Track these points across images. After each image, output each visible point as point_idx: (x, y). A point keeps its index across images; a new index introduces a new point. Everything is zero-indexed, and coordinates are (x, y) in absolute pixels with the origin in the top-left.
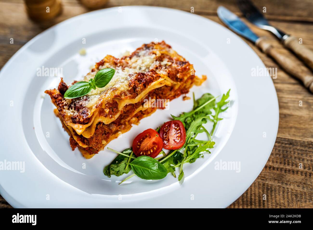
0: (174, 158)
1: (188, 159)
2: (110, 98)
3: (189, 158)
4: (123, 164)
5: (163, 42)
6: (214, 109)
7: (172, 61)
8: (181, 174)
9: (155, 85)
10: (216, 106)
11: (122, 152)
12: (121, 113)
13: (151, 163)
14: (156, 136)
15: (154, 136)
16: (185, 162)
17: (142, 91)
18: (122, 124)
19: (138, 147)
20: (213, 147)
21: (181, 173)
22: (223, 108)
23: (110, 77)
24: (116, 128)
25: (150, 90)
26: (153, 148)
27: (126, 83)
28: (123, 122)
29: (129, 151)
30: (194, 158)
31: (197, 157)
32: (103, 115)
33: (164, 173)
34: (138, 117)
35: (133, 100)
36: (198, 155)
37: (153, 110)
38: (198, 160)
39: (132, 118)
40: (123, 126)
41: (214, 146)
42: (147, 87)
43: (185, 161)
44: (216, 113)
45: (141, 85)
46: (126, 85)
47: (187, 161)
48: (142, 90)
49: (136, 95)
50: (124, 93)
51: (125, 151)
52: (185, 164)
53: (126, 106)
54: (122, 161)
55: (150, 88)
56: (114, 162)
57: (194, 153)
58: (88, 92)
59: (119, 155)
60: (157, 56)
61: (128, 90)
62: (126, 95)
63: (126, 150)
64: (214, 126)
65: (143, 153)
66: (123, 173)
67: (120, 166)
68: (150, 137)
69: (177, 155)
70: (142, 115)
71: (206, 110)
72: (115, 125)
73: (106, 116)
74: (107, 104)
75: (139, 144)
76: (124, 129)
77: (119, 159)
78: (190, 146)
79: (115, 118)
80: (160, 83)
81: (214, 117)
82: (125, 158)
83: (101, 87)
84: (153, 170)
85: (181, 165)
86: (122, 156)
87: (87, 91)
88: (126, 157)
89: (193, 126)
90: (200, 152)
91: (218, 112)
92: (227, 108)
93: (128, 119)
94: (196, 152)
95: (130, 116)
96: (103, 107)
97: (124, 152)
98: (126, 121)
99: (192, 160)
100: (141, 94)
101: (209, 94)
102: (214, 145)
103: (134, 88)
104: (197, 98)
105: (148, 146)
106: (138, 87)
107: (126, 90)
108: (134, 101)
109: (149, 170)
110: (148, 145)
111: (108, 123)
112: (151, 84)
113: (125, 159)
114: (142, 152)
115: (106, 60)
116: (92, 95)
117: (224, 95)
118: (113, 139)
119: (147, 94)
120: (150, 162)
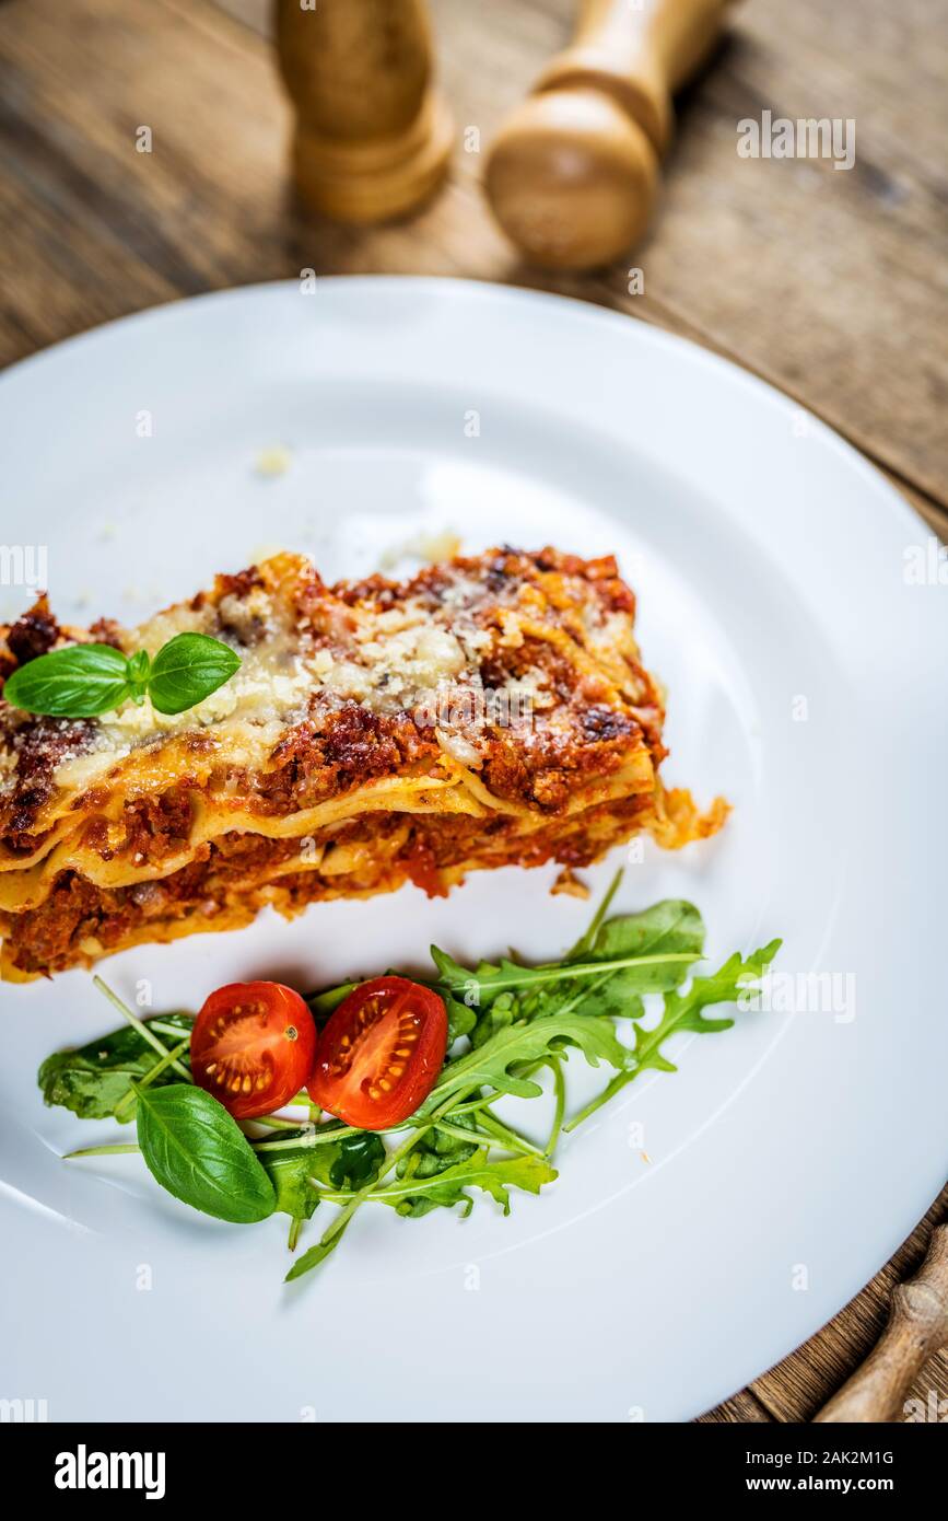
0: (345, 1152)
1: (398, 1193)
2: (155, 784)
3: (405, 1188)
4: (120, 1077)
5: (609, 561)
6: (670, 997)
7: (564, 689)
8: (323, 1245)
9: (392, 793)
10: (685, 990)
11: (147, 1021)
12: (196, 857)
13: (213, 1143)
14: (286, 1036)
15: (280, 1030)
16: (381, 1198)
17: (324, 801)
18: (205, 897)
19: (213, 1034)
20: (538, 1193)
21: (325, 1241)
22: (710, 1013)
23: (208, 683)
24: (166, 907)
25: (365, 807)
26: (253, 1074)
27: (271, 734)
28: (217, 889)
29: (176, 1031)
30: (427, 1199)
31: (442, 1200)
32: (95, 846)
33: (259, 1207)
34: (294, 892)
35: (271, 821)
36: (454, 1195)
37: (383, 881)
38: (438, 1216)
39: (259, 887)
40: (212, 905)
41: (543, 1187)
42: (355, 790)
43: (382, 1195)
44: (662, 1024)
45: (326, 770)
46: (262, 744)
47: (388, 1197)
48: (321, 797)
49: (292, 806)
50: (242, 776)
51: (163, 1022)
52: (374, 1205)
53: (231, 836)
54: (124, 1062)
55: (366, 800)
56: (90, 1051)
57: (440, 1172)
58: (102, 707)
59: (130, 1028)
60: (503, 641)
61: (259, 772)
62: (243, 789)
63: (166, 1018)
64: (614, 1085)
65: (216, 1069)
66: (108, 1114)
67: (106, 1083)
68: (264, 1025)
69: (362, 1150)
70: (321, 887)
71: (621, 991)
72: (164, 895)
73: (107, 855)
74: (133, 803)
75: (221, 1022)
76: (212, 916)
77: (115, 1049)
78: (442, 1133)
79: (161, 869)
80: (419, 796)
81: (641, 1035)
82: (147, 1055)
83: (161, 711)
84: (207, 1173)
85: (351, 1199)
86: (140, 1042)
87: (105, 700)
88: (151, 1050)
89: (499, 1048)
90: (469, 1181)
91: (673, 1021)
92: (729, 1023)
93: (244, 884)
94: (451, 1176)
95: (253, 876)
96: (111, 811)
97: (156, 1026)
98: (230, 890)
99: (413, 1206)
100: (316, 808)
101: (689, 911)
102: (546, 1182)
103: (293, 773)
104: (617, 906)
105: (242, 1054)
106: (309, 774)
107: (251, 768)
108: (276, 827)
109: (192, 1165)
110: (247, 1049)
111: (110, 883)
112: (379, 784)
113: (141, 1059)
114: (214, 1066)
115: (266, 573)
116: (114, 725)
117: (738, 956)
118: (145, 942)
119: (353, 817)
120: (209, 1133)
